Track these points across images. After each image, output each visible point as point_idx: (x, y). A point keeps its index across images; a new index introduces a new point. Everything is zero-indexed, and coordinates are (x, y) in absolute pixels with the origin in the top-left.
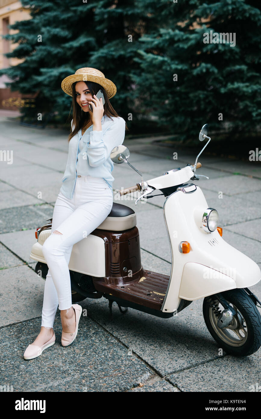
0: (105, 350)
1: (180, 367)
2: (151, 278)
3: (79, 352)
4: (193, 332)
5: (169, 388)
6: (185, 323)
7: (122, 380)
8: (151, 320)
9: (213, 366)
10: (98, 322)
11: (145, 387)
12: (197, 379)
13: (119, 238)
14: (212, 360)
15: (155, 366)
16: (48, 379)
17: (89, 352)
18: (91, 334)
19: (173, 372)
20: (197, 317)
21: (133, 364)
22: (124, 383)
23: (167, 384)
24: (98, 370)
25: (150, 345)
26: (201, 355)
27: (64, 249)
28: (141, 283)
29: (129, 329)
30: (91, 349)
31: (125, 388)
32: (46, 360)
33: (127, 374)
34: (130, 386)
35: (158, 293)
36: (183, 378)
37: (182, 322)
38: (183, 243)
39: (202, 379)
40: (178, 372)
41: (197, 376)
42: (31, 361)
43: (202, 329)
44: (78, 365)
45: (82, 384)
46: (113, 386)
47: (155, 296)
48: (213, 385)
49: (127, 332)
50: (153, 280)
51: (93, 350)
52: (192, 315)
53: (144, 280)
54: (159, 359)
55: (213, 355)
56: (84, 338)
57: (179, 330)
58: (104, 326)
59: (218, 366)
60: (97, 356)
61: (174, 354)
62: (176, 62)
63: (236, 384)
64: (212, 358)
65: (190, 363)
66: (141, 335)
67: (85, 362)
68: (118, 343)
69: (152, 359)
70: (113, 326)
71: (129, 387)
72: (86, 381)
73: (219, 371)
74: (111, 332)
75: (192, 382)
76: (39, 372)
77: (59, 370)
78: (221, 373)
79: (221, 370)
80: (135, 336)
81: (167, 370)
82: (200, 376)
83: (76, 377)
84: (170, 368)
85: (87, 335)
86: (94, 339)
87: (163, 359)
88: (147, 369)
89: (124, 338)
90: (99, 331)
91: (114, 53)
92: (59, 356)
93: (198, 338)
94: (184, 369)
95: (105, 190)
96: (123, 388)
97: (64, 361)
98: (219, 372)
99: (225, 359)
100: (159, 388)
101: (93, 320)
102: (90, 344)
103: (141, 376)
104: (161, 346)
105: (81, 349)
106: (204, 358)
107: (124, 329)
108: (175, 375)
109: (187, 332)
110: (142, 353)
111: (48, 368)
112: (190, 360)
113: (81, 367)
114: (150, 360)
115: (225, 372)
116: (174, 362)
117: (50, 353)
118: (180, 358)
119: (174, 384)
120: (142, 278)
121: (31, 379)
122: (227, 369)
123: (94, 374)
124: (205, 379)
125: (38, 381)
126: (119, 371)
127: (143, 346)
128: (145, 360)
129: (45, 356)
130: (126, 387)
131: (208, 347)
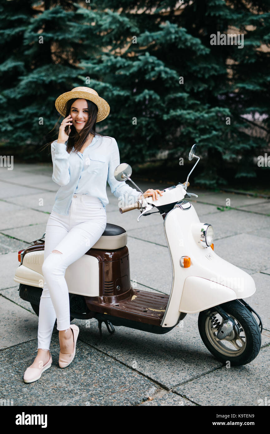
0: (104, 368)
1: (183, 379)
2: (141, 296)
3: (79, 372)
4: (186, 347)
5: (178, 399)
6: (175, 339)
7: (131, 395)
8: (140, 338)
9: (214, 377)
10: (89, 343)
11: (156, 400)
12: (203, 389)
13: (111, 257)
14: (212, 371)
15: (159, 381)
16: (56, 400)
17: (89, 371)
18: (85, 355)
19: (178, 384)
20: (185, 333)
21: (136, 380)
22: (133, 398)
23: (176, 396)
24: (104, 388)
25: (148, 361)
26: (200, 368)
27: (64, 268)
28: (133, 301)
29: (122, 347)
30: (90, 369)
31: (135, 403)
32: (47, 382)
33: (134, 389)
34: (140, 400)
35: (154, 310)
36: (189, 389)
37: (172, 339)
38: (184, 258)
39: (207, 388)
40: (182, 384)
41: (202, 386)
42: (32, 384)
43: (193, 344)
44: (82, 384)
45: (92, 402)
46: (123, 401)
47: (152, 312)
48: (219, 393)
49: (121, 351)
50: (144, 297)
51: (93, 369)
52: (180, 332)
53: (135, 298)
54: (161, 374)
55: (211, 367)
56: (79, 359)
57: (171, 346)
58: (96, 347)
59: (219, 376)
60: (98, 375)
61: (174, 368)
62: (118, 89)
63: (240, 391)
64: (211, 369)
65: (191, 375)
66: (136, 352)
67: (88, 382)
68: (116, 362)
69: (154, 374)
70: (105, 346)
71: (139, 402)
72: (96, 399)
73: (221, 380)
74: (105, 352)
75: (199, 392)
76: (44, 393)
77: (64, 390)
78: (223, 383)
79: (223, 380)
80: (131, 354)
81: (171, 383)
82: (205, 386)
83: (84, 395)
84: (174, 381)
85: (82, 356)
86: (89, 359)
87: (164, 373)
88: (151, 383)
89: (120, 357)
90: (92, 351)
91: (45, 78)
92: (60, 377)
93: (192, 352)
94: (187, 381)
95: (100, 210)
96: (134, 403)
97: (66, 381)
98: (221, 382)
99: (223, 369)
100: (169, 400)
101: (83, 341)
102: (87, 365)
103: (148, 390)
104: (159, 362)
105: (80, 370)
106: (203, 370)
107: (117, 349)
108: (181, 387)
109: (179, 347)
110: (142, 369)
111: (52, 389)
112: (190, 372)
113: (86, 386)
114: (152, 375)
115: (227, 381)
116: (176, 376)
117: (50, 375)
118: (181, 371)
119: (183, 395)
120: (133, 297)
121: (38, 400)
122: (228, 378)
123: (101, 392)
124: (210, 388)
125: (46, 402)
126: (125, 387)
127: (141, 363)
128: (147, 376)
129: (45, 379)
130: (137, 401)
131: (205, 360)
